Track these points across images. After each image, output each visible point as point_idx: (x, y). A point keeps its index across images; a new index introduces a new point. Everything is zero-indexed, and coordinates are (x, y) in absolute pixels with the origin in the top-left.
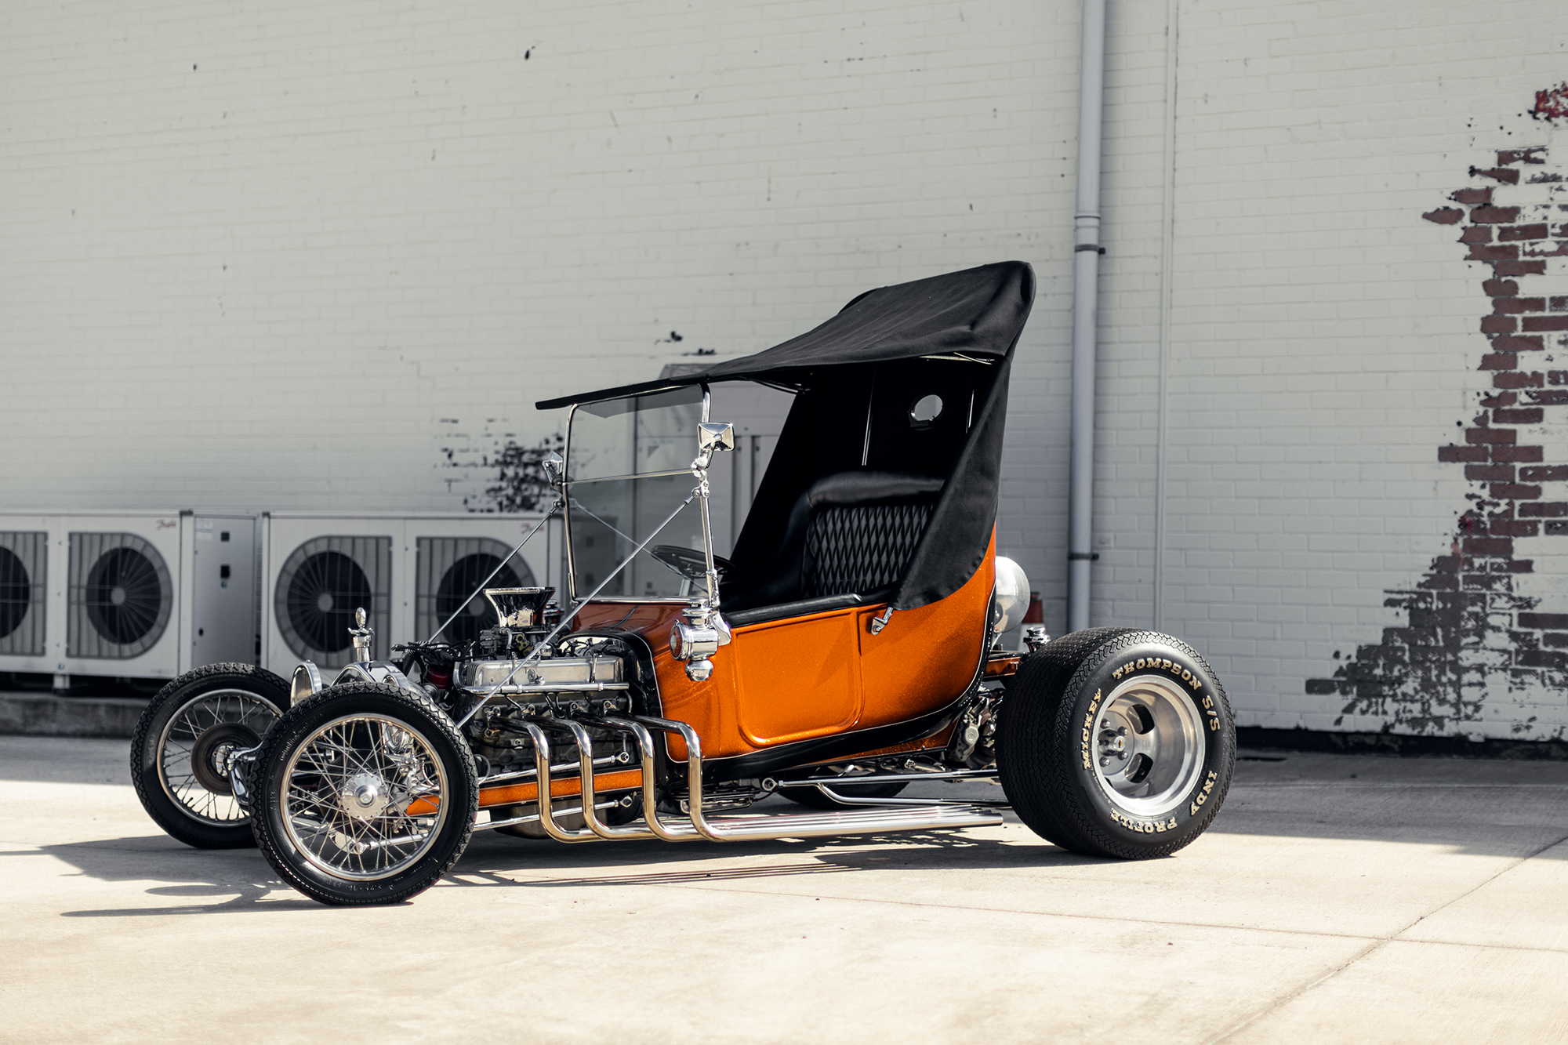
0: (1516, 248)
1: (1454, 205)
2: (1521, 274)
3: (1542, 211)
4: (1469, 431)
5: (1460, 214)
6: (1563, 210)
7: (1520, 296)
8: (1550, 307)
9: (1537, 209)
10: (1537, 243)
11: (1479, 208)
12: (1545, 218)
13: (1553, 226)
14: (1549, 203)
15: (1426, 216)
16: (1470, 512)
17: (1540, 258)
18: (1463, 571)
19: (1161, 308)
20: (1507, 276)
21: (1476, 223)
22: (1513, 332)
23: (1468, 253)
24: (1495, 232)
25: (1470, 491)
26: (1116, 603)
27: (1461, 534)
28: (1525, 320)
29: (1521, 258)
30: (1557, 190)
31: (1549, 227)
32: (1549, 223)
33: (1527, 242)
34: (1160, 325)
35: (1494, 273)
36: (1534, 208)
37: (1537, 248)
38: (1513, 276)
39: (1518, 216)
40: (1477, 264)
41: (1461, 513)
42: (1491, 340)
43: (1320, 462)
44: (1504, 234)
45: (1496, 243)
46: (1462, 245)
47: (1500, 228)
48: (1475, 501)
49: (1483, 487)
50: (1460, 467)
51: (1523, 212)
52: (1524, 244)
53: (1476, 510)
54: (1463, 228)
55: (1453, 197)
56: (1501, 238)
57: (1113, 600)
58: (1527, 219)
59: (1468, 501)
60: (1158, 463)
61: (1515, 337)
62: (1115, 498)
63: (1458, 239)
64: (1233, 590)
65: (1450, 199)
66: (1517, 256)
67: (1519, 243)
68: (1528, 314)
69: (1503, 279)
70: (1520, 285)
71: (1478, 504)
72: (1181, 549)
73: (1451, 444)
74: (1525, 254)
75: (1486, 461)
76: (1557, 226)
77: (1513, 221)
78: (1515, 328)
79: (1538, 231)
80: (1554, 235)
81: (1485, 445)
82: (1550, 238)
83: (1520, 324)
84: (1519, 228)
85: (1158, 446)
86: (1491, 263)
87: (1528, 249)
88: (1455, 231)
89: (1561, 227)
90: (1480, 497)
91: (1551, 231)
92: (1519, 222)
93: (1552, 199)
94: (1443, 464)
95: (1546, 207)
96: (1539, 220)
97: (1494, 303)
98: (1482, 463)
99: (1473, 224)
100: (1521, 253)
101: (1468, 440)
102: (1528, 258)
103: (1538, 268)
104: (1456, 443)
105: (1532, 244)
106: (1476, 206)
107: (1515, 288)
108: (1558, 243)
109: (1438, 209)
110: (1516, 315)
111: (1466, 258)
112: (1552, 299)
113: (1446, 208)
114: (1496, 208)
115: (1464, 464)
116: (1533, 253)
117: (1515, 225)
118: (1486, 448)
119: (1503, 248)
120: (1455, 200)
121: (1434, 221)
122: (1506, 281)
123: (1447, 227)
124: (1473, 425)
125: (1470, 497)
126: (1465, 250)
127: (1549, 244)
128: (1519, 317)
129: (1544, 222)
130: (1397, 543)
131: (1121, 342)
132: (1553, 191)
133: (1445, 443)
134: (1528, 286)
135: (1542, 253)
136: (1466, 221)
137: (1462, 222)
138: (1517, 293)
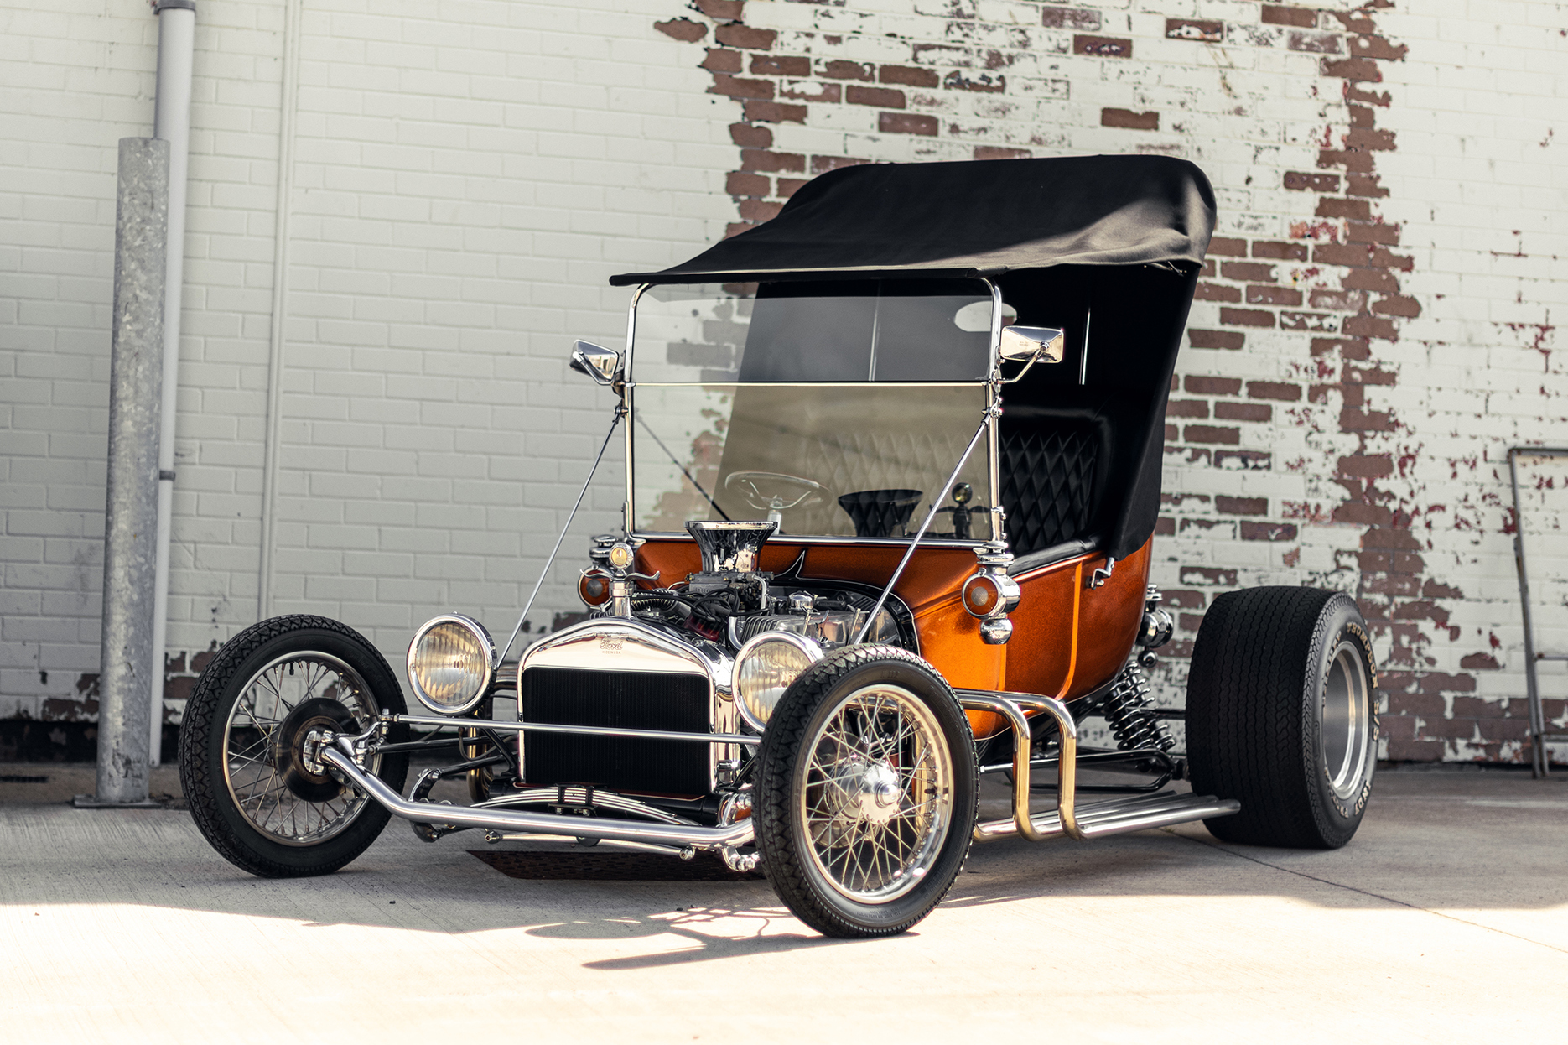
0: (772, 84)
1: (696, 17)
2: (777, 121)
3: (804, 40)
4: (707, 324)
5: (703, 29)
6: (829, 43)
7: (775, 149)
8: (812, 168)
9: (798, 37)
10: (797, 82)
11: (727, 25)
12: (808, 50)
13: (817, 62)
14: (813, 30)
15: (659, 26)
16: (706, 434)
17: (800, 102)
18: (696, 513)
19: (281, 110)
20: (759, 120)
21: (723, 45)
22: (764, 196)
23: (712, 84)
24: (746, 61)
25: (708, 405)
26: (198, 545)
27: (694, 463)
28: (780, 181)
29: (777, 99)
30: (823, 15)
31: (812, 62)
32: (813, 57)
33: (785, 78)
34: (280, 136)
35: (744, 115)
36: (795, 35)
37: (798, 88)
38: (768, 121)
39: (774, 42)
40: (722, 100)
41: (695, 434)
42: (737, 205)
43: (508, 354)
44: (758, 64)
45: (746, 74)
46: (703, 71)
47: (752, 55)
48: (713, 419)
49: (724, 400)
50: (694, 372)
51: (780, 38)
52: (781, 81)
53: (714, 431)
54: (706, 50)
55: (694, 5)
56: (753, 69)
57: (195, 543)
58: (786, 48)
59: (702, 419)
60: (271, 340)
61: (768, 203)
62: (200, 387)
63: (699, 63)
64: (380, 530)
65: (690, 7)
66: (773, 95)
67: (775, 79)
68: (784, 174)
69: (755, 124)
70: (775, 135)
71: (717, 423)
72: (304, 470)
73: (684, 340)
74: (782, 94)
75: (728, 365)
76: (822, 62)
77: (768, 48)
78: (767, 191)
79: (798, 66)
80: (817, 73)
81: (726, 344)
82: (813, 77)
83: (774, 186)
84: (777, 59)
85: (272, 315)
86: (741, 101)
87: (786, 88)
88: (695, 52)
89: (827, 64)
90: (718, 414)
91: (814, 68)
92: (776, 51)
93: (816, 26)
94: (673, 367)
95: (810, 35)
96: (799, 52)
97: (743, 155)
98: (724, 369)
99: (718, 46)
100: (777, 92)
101: (706, 335)
102: (786, 101)
103: (798, 115)
104: (689, 339)
105: (791, 82)
106: (724, 21)
107: (768, 138)
108: (822, 84)
109: (674, 19)
110: (769, 175)
111: (709, 90)
112: (814, 157)
113: (685, 19)
114: (747, 28)
115: (700, 368)
116: (791, 95)
117: (771, 54)
118: (728, 348)
119: (756, 82)
120: (697, 9)
121: (669, 34)
122: (758, 127)
123: (685, 45)
124: (712, 316)
125: (707, 413)
126: (707, 79)
127: (811, 85)
128: (773, 177)
129: (807, 55)
130: (611, 471)
131: (216, 155)
132: (819, 16)
133: (676, 337)
134: (786, 137)
135: (802, 95)
136: (710, 40)
137: (705, 41)
138: (771, 145)
